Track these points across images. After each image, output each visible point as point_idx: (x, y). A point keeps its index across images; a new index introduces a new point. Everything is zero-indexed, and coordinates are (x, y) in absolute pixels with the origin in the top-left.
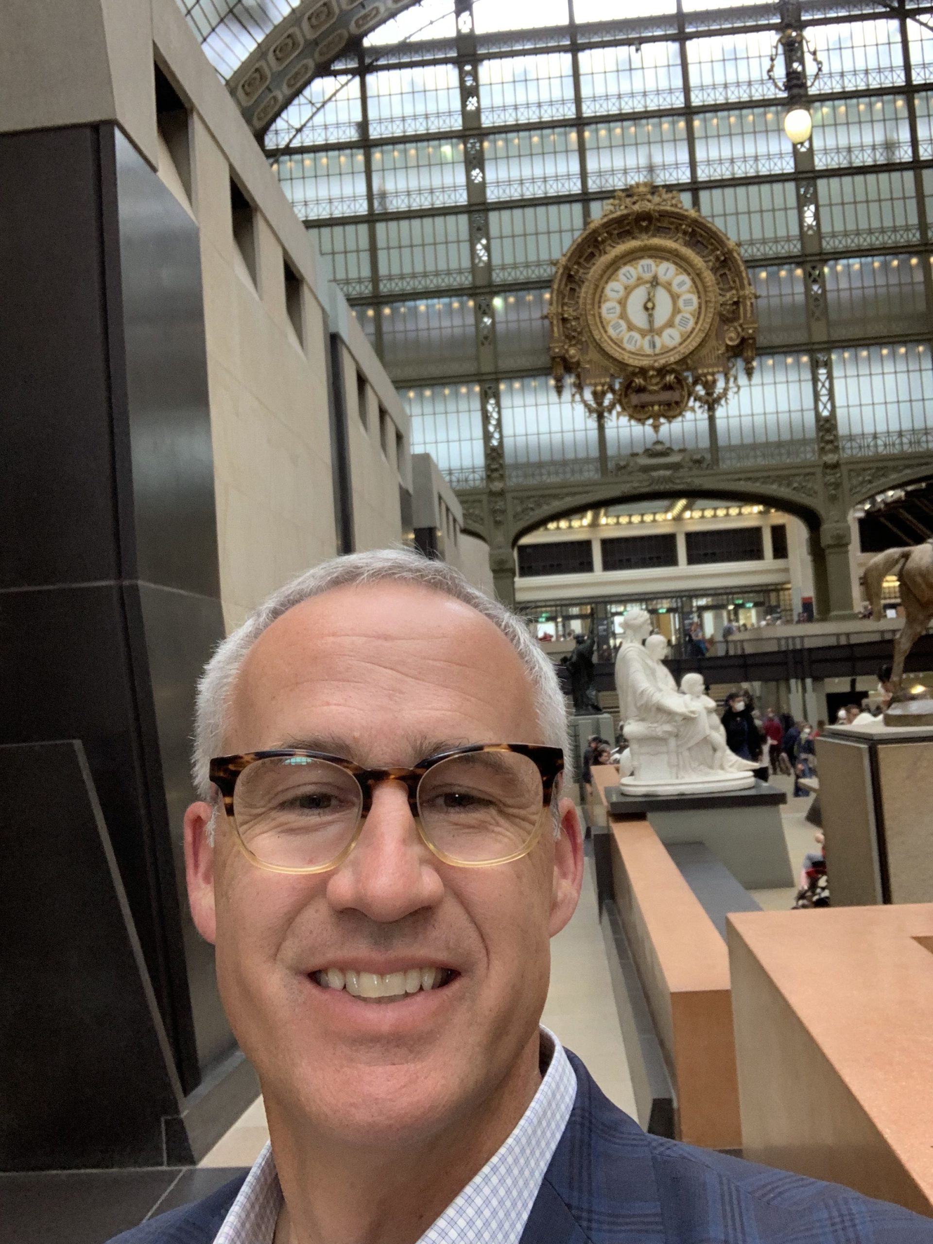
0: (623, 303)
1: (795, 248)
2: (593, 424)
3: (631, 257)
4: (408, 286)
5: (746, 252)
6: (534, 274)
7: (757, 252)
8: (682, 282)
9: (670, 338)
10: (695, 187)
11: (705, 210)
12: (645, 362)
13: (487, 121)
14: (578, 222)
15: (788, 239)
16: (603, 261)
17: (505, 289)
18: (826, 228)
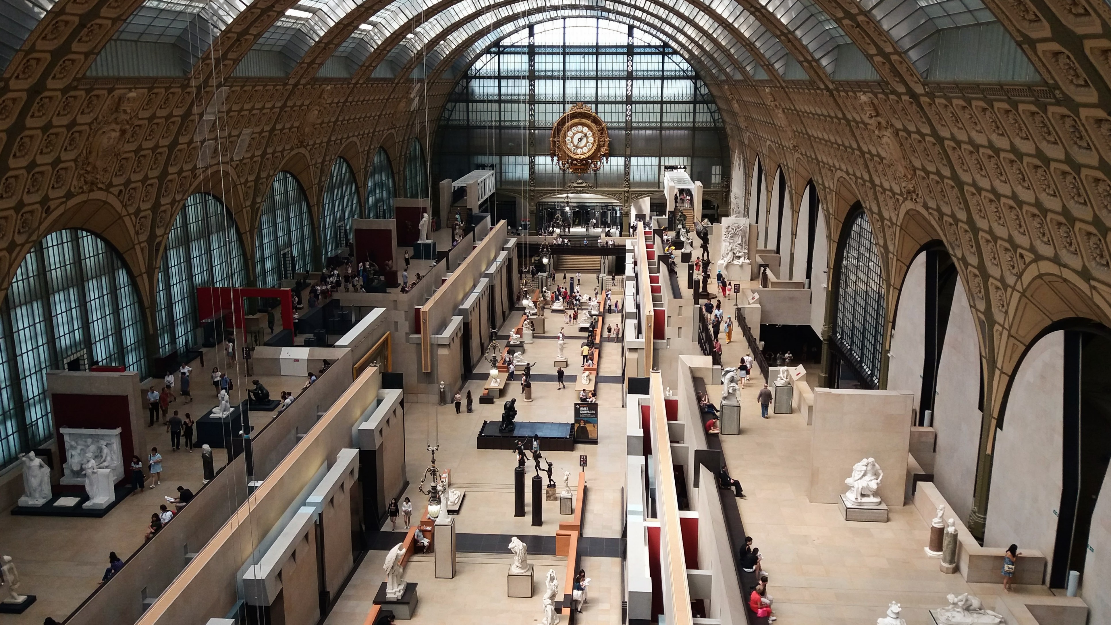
0: (572, 138)
1: (624, 125)
2: (561, 172)
3: (576, 125)
4: (510, 124)
5: (610, 125)
6: (548, 125)
7: (613, 125)
8: (590, 134)
9: (585, 150)
10: (597, 103)
11: (599, 111)
12: (578, 157)
13: (537, 74)
14: (562, 110)
15: (622, 122)
16: (568, 124)
17: (539, 128)
18: (633, 120)
